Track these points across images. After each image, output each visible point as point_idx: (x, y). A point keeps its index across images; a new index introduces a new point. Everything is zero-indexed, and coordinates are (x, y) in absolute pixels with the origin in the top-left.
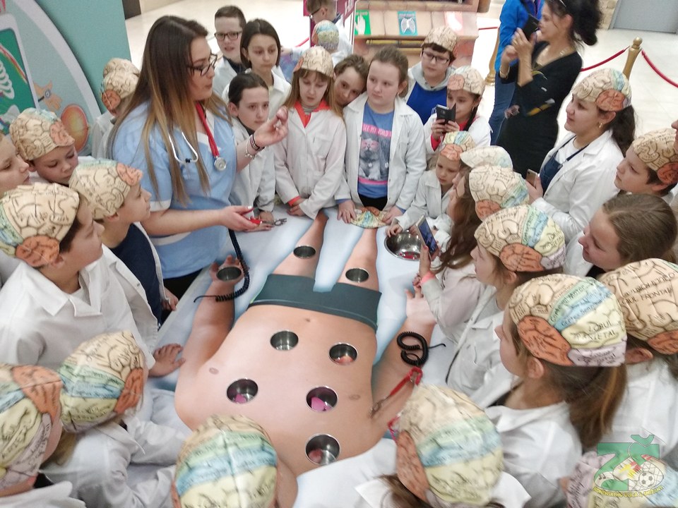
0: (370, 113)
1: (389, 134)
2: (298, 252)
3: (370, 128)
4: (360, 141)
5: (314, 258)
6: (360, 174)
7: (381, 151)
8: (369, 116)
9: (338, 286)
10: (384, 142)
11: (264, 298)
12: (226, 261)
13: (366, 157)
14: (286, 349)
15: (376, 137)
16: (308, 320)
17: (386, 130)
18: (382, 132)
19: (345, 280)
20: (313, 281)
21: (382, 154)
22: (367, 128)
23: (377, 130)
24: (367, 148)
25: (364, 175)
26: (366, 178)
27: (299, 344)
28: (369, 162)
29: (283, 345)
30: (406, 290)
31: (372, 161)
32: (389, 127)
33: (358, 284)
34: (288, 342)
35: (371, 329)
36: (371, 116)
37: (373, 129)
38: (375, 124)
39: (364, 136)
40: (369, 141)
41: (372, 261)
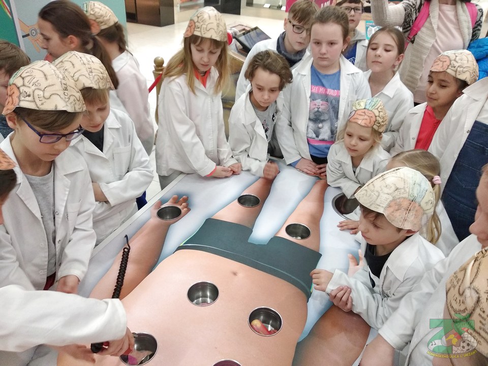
0: (316, 74)
1: (338, 93)
2: (242, 200)
3: (319, 89)
4: (309, 102)
5: (257, 208)
6: (310, 135)
7: (331, 110)
8: (317, 77)
9: (275, 239)
10: (334, 101)
11: (196, 242)
12: (171, 200)
13: (316, 118)
14: (204, 302)
15: (326, 98)
16: (235, 274)
17: (334, 89)
18: (331, 92)
19: (284, 234)
20: (250, 231)
21: (332, 113)
22: (315, 89)
23: (326, 90)
24: (316, 109)
25: (314, 136)
26: (317, 139)
27: (218, 301)
28: (319, 123)
29: (202, 297)
30: (350, 255)
31: (322, 121)
32: (338, 88)
33: (297, 240)
34: (208, 294)
35: (304, 295)
36: (317, 76)
37: (322, 90)
38: (323, 85)
39: (313, 97)
40: (319, 102)
41: (316, 218)
